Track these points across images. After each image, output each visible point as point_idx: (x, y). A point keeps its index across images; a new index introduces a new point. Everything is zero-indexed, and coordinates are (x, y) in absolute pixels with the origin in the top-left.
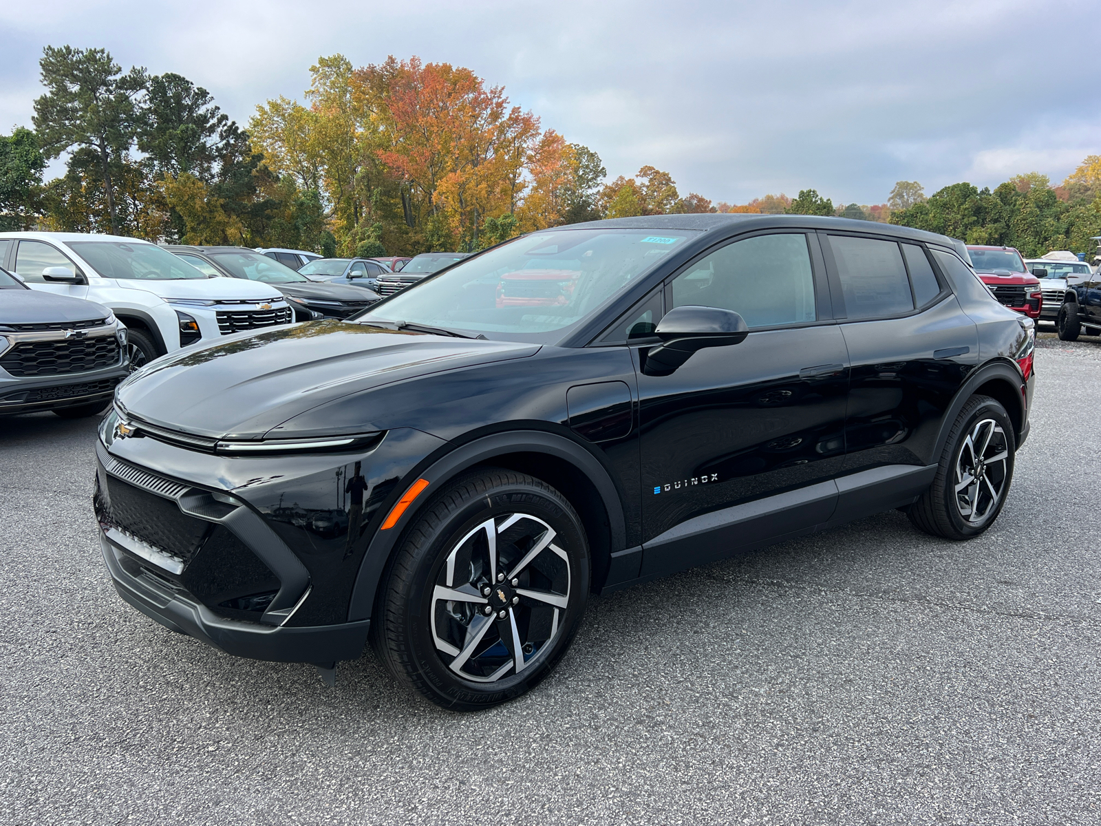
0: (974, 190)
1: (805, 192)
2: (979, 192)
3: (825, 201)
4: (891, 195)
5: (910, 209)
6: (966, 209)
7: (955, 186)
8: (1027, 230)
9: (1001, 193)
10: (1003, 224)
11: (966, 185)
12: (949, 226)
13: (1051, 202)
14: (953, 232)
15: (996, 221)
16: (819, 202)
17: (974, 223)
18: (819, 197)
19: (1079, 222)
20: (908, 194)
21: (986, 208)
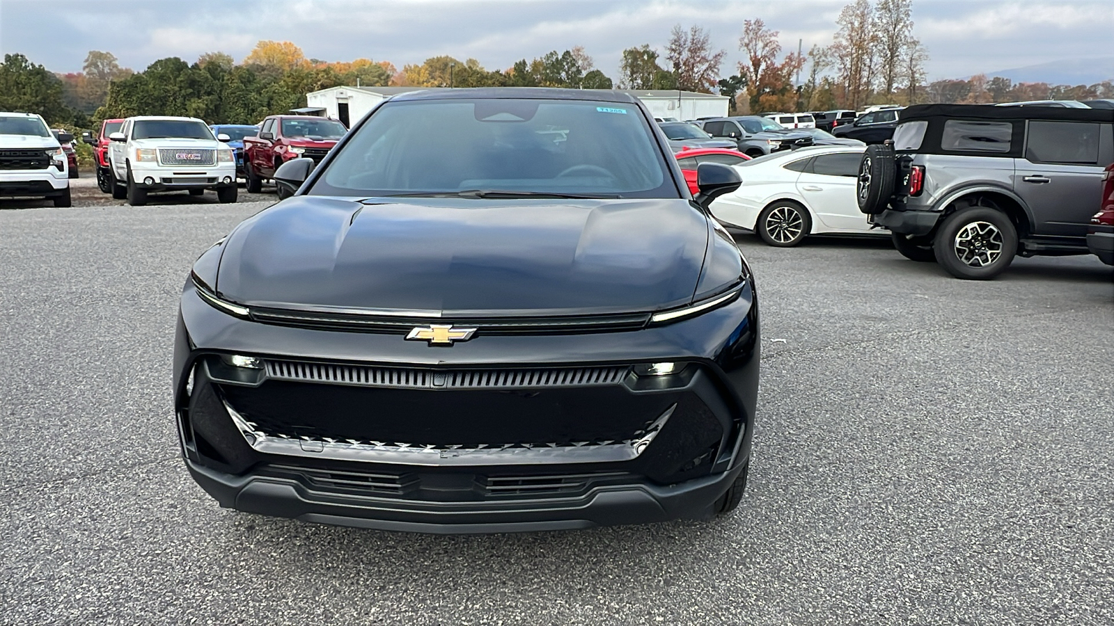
0: (185, 65)
1: (12, 55)
2: (190, 67)
3: (37, 66)
4: (86, 64)
5: (129, 79)
6: (181, 81)
7: (168, 60)
8: (236, 102)
9: (209, 68)
10: (215, 97)
11: (177, 60)
12: (169, 97)
13: (251, 79)
14: (174, 102)
15: (209, 94)
16: (31, 67)
17: (192, 95)
18: (30, 62)
19: (276, 98)
20: (102, 64)
21: (199, 81)
